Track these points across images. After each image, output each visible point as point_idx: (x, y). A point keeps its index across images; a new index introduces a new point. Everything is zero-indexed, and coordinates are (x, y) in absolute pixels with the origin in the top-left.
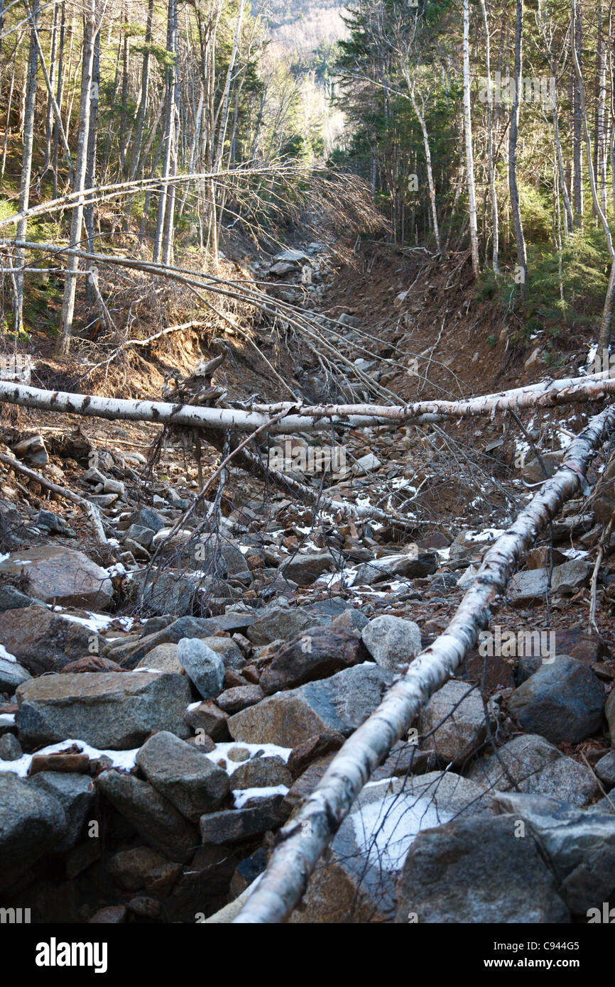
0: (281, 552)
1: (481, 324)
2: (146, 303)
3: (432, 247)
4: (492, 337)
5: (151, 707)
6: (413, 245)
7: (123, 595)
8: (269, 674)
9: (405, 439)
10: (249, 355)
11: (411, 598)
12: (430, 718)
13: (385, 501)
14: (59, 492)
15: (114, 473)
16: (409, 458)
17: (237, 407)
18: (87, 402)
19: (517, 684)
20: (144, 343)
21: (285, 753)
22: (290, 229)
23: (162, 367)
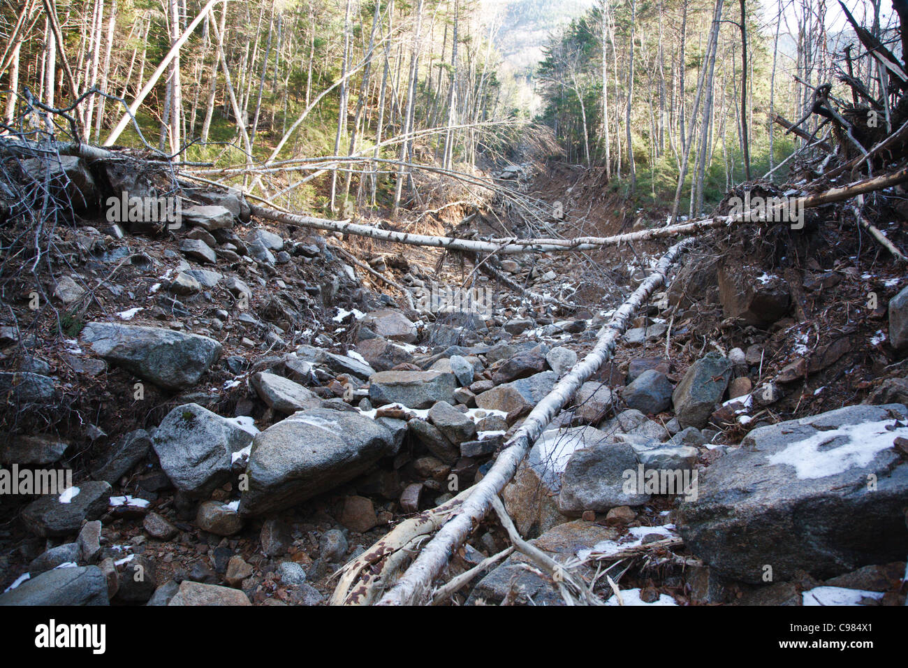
0: (503, 319)
1: (610, 205)
2: (437, 192)
3: (586, 165)
4: (616, 211)
5: (436, 389)
6: (576, 164)
7: (422, 337)
8: (498, 375)
9: (570, 264)
10: (489, 219)
11: (572, 342)
12: (581, 400)
13: (559, 295)
14: (391, 284)
15: (418, 276)
16: (572, 273)
17: (483, 240)
18: (406, 237)
19: (627, 385)
20: (435, 211)
21: (504, 415)
22: (512, 154)
23: (444, 225)
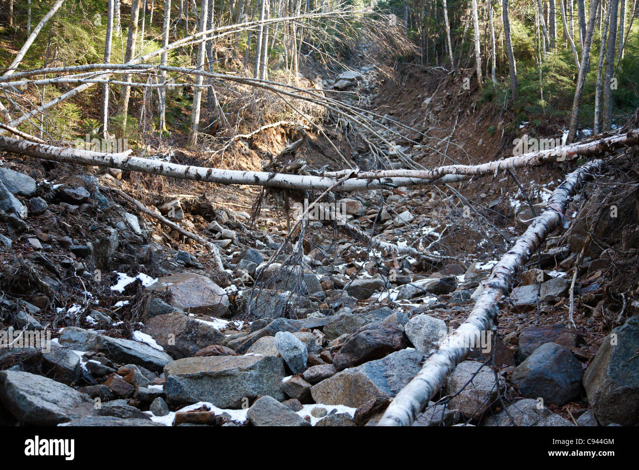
0: (345, 279)
1: (484, 119)
2: (250, 110)
3: (448, 67)
4: (491, 127)
5: (257, 379)
6: (435, 65)
7: (236, 307)
8: (340, 356)
9: (431, 200)
10: (320, 144)
11: (439, 307)
12: (455, 387)
13: (418, 243)
14: (191, 237)
15: (228, 225)
16: (434, 213)
17: (314, 174)
18: (209, 173)
19: (517, 364)
20: (248, 136)
21: (352, 411)
22: (348, 55)
23: (260, 153)
